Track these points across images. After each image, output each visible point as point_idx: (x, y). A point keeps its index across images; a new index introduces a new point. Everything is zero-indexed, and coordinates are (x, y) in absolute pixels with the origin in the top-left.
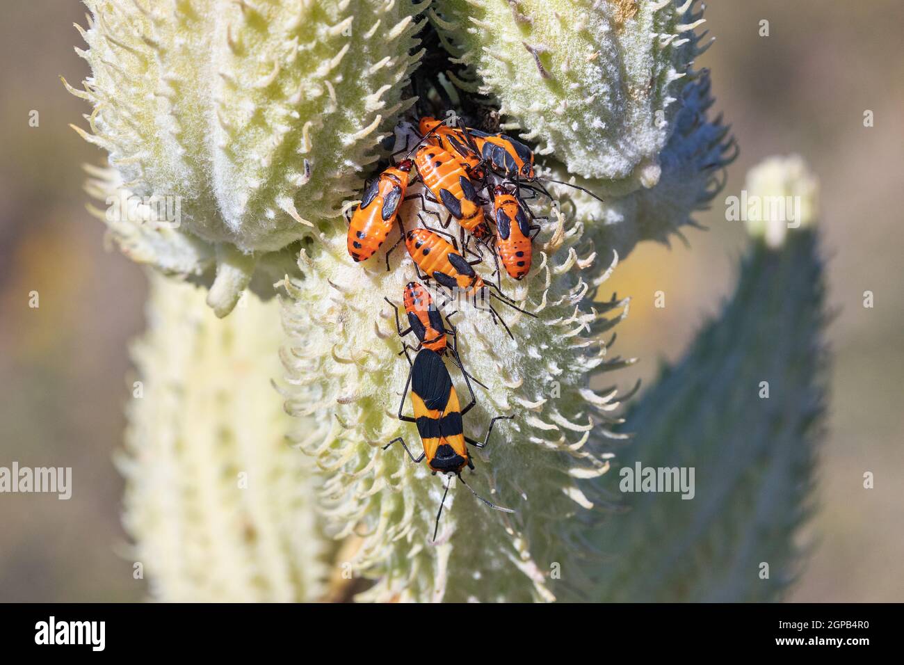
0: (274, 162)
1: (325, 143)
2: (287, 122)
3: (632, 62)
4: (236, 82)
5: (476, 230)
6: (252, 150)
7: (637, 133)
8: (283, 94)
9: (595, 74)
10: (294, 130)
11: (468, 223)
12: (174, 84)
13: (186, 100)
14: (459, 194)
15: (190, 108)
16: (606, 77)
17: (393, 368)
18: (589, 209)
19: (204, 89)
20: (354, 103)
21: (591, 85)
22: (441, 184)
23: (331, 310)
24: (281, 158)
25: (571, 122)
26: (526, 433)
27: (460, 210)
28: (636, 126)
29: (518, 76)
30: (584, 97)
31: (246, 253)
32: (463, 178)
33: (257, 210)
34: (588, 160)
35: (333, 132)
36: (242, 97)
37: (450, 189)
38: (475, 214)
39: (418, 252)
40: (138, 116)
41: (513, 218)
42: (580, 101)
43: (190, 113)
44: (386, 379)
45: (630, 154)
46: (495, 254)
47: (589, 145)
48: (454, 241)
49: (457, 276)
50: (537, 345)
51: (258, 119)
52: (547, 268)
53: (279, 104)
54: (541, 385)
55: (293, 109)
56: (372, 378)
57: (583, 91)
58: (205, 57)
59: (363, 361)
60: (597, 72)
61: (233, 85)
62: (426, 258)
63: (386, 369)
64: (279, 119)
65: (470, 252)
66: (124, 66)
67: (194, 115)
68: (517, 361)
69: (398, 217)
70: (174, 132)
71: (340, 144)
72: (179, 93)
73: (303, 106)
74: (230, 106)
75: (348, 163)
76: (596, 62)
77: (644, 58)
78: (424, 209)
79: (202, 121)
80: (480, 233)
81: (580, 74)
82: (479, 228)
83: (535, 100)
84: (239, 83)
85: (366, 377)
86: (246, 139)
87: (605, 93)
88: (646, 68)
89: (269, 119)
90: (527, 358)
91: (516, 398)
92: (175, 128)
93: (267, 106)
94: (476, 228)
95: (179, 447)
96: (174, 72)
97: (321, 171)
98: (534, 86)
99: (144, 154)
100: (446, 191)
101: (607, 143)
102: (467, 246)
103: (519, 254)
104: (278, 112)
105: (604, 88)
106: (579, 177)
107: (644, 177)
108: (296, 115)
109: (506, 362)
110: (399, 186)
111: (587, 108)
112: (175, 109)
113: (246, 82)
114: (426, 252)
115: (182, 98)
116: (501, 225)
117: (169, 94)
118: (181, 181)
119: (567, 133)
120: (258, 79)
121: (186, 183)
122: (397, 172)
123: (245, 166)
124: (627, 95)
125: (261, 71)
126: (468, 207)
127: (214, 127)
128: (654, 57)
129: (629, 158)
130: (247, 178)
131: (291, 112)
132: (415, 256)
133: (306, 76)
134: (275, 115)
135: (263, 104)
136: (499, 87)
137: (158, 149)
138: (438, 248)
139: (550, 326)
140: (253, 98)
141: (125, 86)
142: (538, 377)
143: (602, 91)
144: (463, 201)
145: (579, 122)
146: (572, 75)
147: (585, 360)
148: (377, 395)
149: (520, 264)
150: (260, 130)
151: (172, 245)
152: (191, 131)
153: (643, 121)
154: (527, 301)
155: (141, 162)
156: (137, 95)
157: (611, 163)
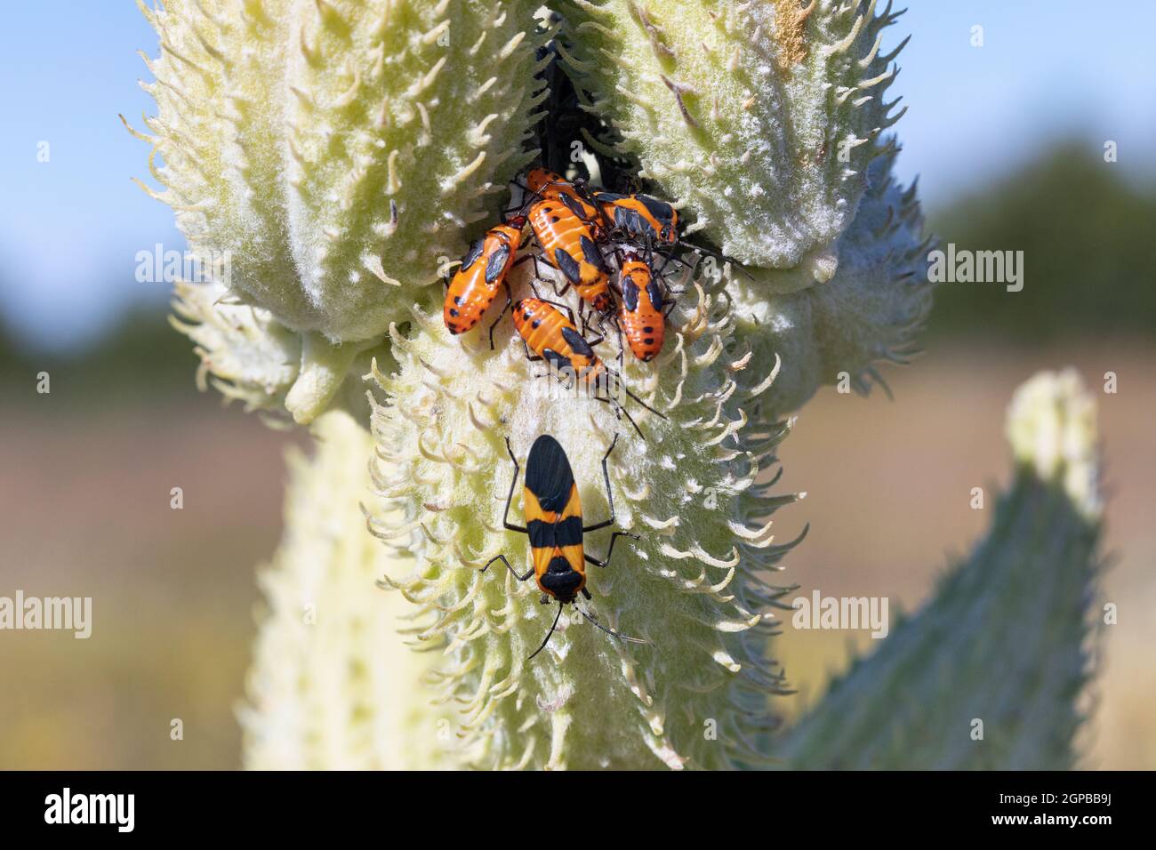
0: (357, 204)
1: (420, 189)
2: (371, 153)
3: (801, 117)
4: (311, 101)
5: (598, 300)
6: (330, 189)
7: (806, 211)
8: (367, 117)
9: (753, 126)
10: (380, 164)
11: (587, 291)
12: (242, 105)
13: (256, 125)
14: (578, 256)
15: (260, 137)
16: (766, 132)
17: (494, 471)
18: (751, 309)
19: (276, 114)
20: (455, 139)
21: (748, 141)
22: (557, 244)
23: (425, 401)
24: (365, 201)
25: (724, 187)
26: (656, 564)
27: (578, 275)
28: (805, 201)
29: (661, 126)
30: (738, 155)
31: (334, 341)
32: (585, 238)
33: (340, 272)
34: (746, 238)
35: (429, 173)
36: (319, 120)
37: (567, 248)
38: (597, 280)
39: (526, 325)
40: (200, 152)
41: (642, 287)
42: (733, 160)
43: (260, 143)
44: (487, 485)
45: (798, 235)
46: (619, 331)
47: (747, 217)
48: (571, 314)
49: (571, 355)
50: (672, 454)
51: (337, 148)
52: (683, 353)
53: (363, 129)
54: (678, 507)
55: (379, 137)
56: (470, 484)
57: (736, 146)
58: (277, 74)
59: (461, 460)
60: (755, 124)
61: (309, 106)
62: (535, 332)
63: (486, 471)
64: (361, 149)
65: (590, 330)
66: (188, 91)
67: (264, 146)
68: (645, 469)
69: (505, 283)
70: (240, 166)
71: (439, 189)
72: (247, 117)
73: (391, 134)
74: (304, 132)
75: (448, 215)
76: (753, 110)
77: (816, 114)
78: (538, 276)
79: (274, 154)
80: (602, 304)
81: (734, 125)
82: (601, 298)
83: (681, 157)
84: (315, 103)
85: (464, 482)
86: (324, 175)
87: (765, 153)
88: (817, 127)
89: (350, 149)
90: (658, 468)
91: (643, 516)
92: (243, 163)
93: (348, 132)
94: (598, 297)
95: (303, 685)
96: (242, 90)
97: (416, 225)
98: (679, 140)
99: (209, 202)
100: (562, 251)
101: (769, 218)
102: (587, 324)
103: (648, 330)
104: (360, 138)
105: (764, 146)
106: (735, 263)
107: (818, 268)
108: (382, 144)
109: (631, 468)
110: (507, 244)
111: (744, 169)
112: (241, 137)
113: (323, 101)
114: (535, 326)
115: (250, 123)
116: (628, 295)
117: (234, 117)
118: (252, 237)
119: (720, 203)
120: (336, 97)
121: (258, 239)
122: (508, 230)
123: (323, 210)
124: (796, 160)
125: (341, 86)
126: (588, 271)
127: (288, 162)
128: (828, 115)
129: (796, 240)
130: (326, 227)
131: (376, 141)
132: (522, 331)
133: (395, 98)
134: (357, 143)
135: (343, 129)
136: (639, 142)
137: (225, 193)
138: (550, 321)
139: (688, 429)
140: (331, 121)
141: (188, 116)
142: (673, 496)
143: (761, 149)
144: (583, 264)
145: (734, 187)
146: (724, 125)
147: (732, 480)
148: (475, 505)
149: (648, 341)
150: (340, 163)
151: (257, 349)
152: (261, 166)
153: (814, 195)
154: (659, 395)
155: (205, 212)
156: (202, 126)
157: (775, 246)
